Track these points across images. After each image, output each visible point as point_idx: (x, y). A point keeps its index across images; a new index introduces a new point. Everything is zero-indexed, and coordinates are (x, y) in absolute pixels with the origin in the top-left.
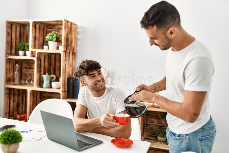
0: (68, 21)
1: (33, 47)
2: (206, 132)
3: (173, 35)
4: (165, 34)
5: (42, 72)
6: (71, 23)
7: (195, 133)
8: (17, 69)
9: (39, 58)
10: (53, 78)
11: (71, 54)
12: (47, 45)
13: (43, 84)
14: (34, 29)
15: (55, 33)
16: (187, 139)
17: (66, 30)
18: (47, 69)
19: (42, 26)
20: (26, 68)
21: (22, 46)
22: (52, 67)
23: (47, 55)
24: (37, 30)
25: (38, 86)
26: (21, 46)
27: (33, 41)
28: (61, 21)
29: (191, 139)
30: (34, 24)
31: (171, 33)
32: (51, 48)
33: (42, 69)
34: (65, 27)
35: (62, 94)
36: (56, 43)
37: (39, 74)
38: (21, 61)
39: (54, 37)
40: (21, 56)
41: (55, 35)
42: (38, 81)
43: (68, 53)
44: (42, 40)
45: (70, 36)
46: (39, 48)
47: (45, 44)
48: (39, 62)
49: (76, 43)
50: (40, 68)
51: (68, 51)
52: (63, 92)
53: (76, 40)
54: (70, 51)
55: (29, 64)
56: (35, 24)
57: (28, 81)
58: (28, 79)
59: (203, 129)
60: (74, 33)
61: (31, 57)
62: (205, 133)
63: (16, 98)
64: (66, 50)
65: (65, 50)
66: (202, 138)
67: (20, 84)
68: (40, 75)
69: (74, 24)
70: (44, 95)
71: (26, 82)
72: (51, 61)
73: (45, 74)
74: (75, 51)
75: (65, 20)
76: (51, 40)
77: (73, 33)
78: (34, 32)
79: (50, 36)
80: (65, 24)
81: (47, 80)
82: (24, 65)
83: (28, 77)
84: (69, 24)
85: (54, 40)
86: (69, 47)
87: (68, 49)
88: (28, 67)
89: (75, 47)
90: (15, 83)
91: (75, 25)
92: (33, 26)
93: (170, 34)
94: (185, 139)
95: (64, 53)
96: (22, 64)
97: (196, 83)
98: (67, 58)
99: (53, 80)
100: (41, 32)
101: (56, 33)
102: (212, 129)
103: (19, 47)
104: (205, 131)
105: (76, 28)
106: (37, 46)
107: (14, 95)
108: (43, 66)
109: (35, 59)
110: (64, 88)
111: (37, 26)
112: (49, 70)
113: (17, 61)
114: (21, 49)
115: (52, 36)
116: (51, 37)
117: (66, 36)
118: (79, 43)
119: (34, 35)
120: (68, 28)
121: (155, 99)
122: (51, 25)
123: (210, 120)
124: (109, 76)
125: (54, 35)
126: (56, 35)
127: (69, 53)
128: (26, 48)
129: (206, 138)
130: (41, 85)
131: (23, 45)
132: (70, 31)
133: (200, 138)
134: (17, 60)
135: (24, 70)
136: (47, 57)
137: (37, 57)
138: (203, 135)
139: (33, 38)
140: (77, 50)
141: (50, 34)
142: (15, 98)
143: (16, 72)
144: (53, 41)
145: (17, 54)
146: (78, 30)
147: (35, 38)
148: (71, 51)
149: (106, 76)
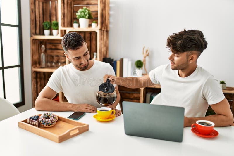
1: (63, 25)
8: (43, 51)
11: (105, 32)
12: (78, 22)
14: (62, 5)
15: (86, 9)
17: (101, 5)
20: (51, 49)
21: (48, 25)
26: (46, 25)
27: (62, 19)
32: (83, 25)
34: (101, 2)
36: (88, 20)
38: (45, 41)
39: (86, 13)
40: (47, 36)
41: (87, 11)
43: (103, 31)
44: (70, 17)
45: (104, 12)
47: (75, 21)
49: (109, 20)
51: (103, 29)
53: (109, 16)
55: (54, 44)
57: (55, 63)
58: (55, 61)
60: (107, 9)
61: (61, 36)
63: (43, 82)
64: (102, 27)
67: (47, 67)
71: (53, 64)
74: (108, 29)
76: (83, 17)
78: (63, 8)
82: (49, 46)
85: (87, 17)
86: (104, 25)
88: (53, 47)
89: (108, 24)
90: (42, 66)
92: (62, 1)
95: (100, 31)
96: (46, 45)
98: (102, 37)
100: (69, 9)
101: (88, 8)
105: (109, 3)
106: (66, 24)
107: (41, 79)
114: (47, 28)
115: (84, 12)
116: (82, 13)
117: (101, 11)
119: (63, 11)
120: (103, 3)
124: (148, 55)
132: (104, 6)
134: (41, 41)
135: (48, 52)
139: (62, 14)
141: (80, 10)
143: (42, 54)
144: (85, 18)
145: (41, 33)
146: (110, 5)
147: (64, 15)
149: (145, 55)
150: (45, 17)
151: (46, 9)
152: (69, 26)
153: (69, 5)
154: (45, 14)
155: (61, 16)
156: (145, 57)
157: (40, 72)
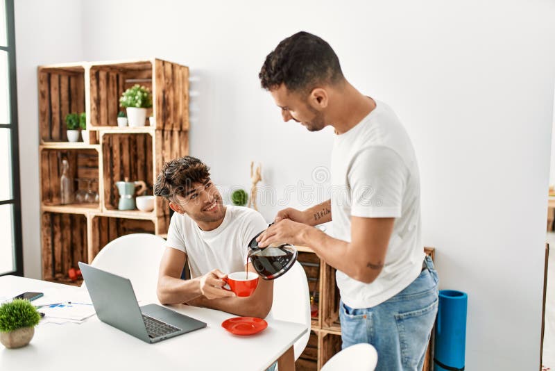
0: (164, 62)
1: (95, 122)
2: (411, 303)
3: (322, 103)
4: (305, 100)
5: (117, 176)
6: (173, 66)
7: (386, 305)
8: (64, 172)
9: (109, 144)
10: (141, 187)
11: (176, 134)
12: (125, 115)
13: (118, 201)
14: (94, 82)
15: (139, 89)
16: (369, 319)
17: (160, 81)
18: (127, 168)
19: (113, 75)
20: (87, 167)
21: (73, 121)
22: (139, 162)
23: (127, 137)
24: (102, 84)
25: (109, 206)
26: (70, 121)
27: (94, 109)
28: (149, 63)
29: (378, 318)
30: (94, 72)
31: (319, 99)
32: (133, 122)
33: (117, 169)
34: (159, 76)
35: (158, 223)
36: (143, 111)
37: (109, 180)
38: (74, 152)
39: (137, 98)
40: (72, 144)
41: (139, 93)
42: (109, 195)
43: (169, 133)
44: (114, 104)
45: (171, 95)
46: (108, 124)
47: (121, 113)
48: (109, 155)
49: (187, 108)
50: (112, 166)
51: (168, 128)
52: (159, 217)
53: (186, 101)
54: (173, 127)
55: (92, 158)
56: (96, 71)
57: (90, 195)
59: (402, 296)
60: (181, 87)
61: (91, 144)
62: (407, 305)
63: (67, 233)
64: (164, 125)
65: (161, 125)
66: (401, 315)
67: (74, 202)
68: (113, 183)
69: (181, 67)
70: (126, 225)
71: (87, 197)
72: (136, 149)
73: (122, 179)
74: (185, 127)
75: (158, 60)
76: (131, 105)
77: (179, 87)
78: (95, 88)
79: (128, 96)
80: (158, 69)
81: (126, 194)
82: (82, 161)
83: (89, 186)
84: (168, 68)
85: (137, 105)
86: (171, 120)
87: (169, 123)
88: (90, 164)
89: (186, 118)
90: (62, 202)
91: (183, 69)
92: (91, 75)
93: (316, 102)
94: (365, 317)
95: (159, 133)
96: (76, 159)
98: (167, 143)
99: (139, 192)
100: (111, 88)
101: (143, 88)
102: (425, 297)
103: (68, 123)
104: (408, 301)
105: (186, 74)
106: (103, 119)
107: (62, 226)
108: (117, 162)
109: (99, 148)
110: (161, 210)
111: (102, 75)
112: (133, 170)
113: (65, 154)
114: (72, 127)
115: (133, 96)
116: (130, 98)
117: (161, 94)
118: (194, 107)
119: (95, 95)
120: (165, 77)
121: (304, 236)
122: (132, 70)
123: (419, 277)
125: (136, 95)
126: (143, 92)
127: (172, 132)
128: (81, 124)
129: (410, 314)
130: (116, 205)
131: (76, 118)
132: (171, 81)
133: (397, 315)
134: (65, 151)
135: (81, 172)
136: (126, 142)
137: (103, 144)
138: (403, 310)
139: (93, 102)
140: (190, 123)
141: (128, 91)
142: (64, 232)
143: (63, 177)
144: (135, 106)
145: (64, 138)
146: (192, 79)
147: (98, 102)
148: (176, 127)
149: (254, 179)
150: (73, 105)
151: (76, 89)
152: (111, 122)
153: (113, 81)
154: (75, 98)
155: (91, 105)
156: (255, 184)
157: (61, 214)
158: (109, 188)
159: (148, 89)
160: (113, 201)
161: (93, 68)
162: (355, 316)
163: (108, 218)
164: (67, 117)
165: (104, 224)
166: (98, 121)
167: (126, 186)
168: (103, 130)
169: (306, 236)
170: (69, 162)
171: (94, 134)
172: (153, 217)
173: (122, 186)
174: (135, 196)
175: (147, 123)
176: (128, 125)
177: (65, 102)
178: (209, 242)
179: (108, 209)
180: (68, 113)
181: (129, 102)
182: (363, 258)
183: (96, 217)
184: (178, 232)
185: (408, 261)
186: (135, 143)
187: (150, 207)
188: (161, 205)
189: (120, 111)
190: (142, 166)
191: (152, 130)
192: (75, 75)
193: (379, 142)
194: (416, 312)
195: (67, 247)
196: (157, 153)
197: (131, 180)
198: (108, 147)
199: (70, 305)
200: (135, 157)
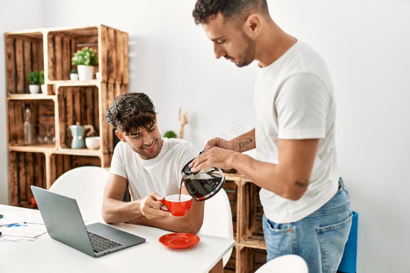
0: (108, 28)
1: (52, 77)
2: (330, 217)
5: (70, 121)
6: (115, 32)
7: (308, 220)
8: (27, 118)
9: (63, 95)
10: (89, 130)
11: (118, 87)
12: (76, 72)
13: (71, 142)
14: (51, 45)
15: (88, 50)
16: (293, 232)
17: (105, 43)
18: (78, 115)
19: (67, 40)
20: (46, 115)
21: (34, 77)
22: (89, 111)
23: (78, 90)
24: (58, 47)
25: (64, 145)
26: (32, 78)
27: (51, 67)
28: (96, 28)
29: (301, 231)
30: (51, 36)
32: (83, 77)
33: (70, 116)
34: (104, 39)
35: (104, 159)
36: (91, 68)
37: (64, 124)
38: (35, 103)
39: (86, 57)
40: (33, 94)
41: (88, 54)
42: (63, 137)
43: (112, 85)
44: (68, 64)
45: (114, 55)
46: (63, 79)
47: (73, 70)
48: (63, 104)
49: (127, 66)
50: (66, 113)
51: (111, 81)
52: (104, 154)
53: (126, 61)
54: (115, 80)
55: (50, 108)
56: (53, 36)
57: (48, 137)
58: (49, 135)
59: (323, 211)
60: (122, 49)
61: (48, 95)
62: (327, 220)
63: (30, 168)
64: (108, 79)
65: (106, 79)
66: (322, 228)
67: (36, 143)
68: (66, 127)
69: (122, 33)
70: (78, 161)
71: (46, 139)
72: (86, 100)
73: (74, 123)
74: (126, 81)
75: (103, 26)
76: (82, 63)
77: (120, 49)
78: (52, 50)
79: (79, 56)
80: (103, 33)
81: (78, 135)
82: (42, 110)
83: (47, 130)
84: (112, 33)
85: (86, 63)
86: (114, 75)
87: (112, 77)
88: (49, 113)
89: (126, 74)
90: (26, 143)
91: (124, 35)
92: (49, 39)
93: (250, 29)
94: (290, 231)
95: (104, 85)
96: (37, 109)
97: (294, 123)
98: (111, 94)
99: (88, 134)
100: (65, 51)
101: (91, 49)
102: (342, 212)
103: (30, 79)
104: (328, 215)
105: (126, 39)
106: (59, 75)
107: (26, 163)
108: (70, 110)
109: (55, 98)
110: (106, 147)
111: (58, 39)
112: (83, 117)
113: (28, 104)
114: (33, 83)
115: (83, 56)
116: (80, 57)
117: (106, 54)
118: (133, 66)
119: (52, 55)
120: (109, 40)
122: (82, 36)
123: (336, 194)
124: (186, 122)
125: (85, 55)
126: (91, 53)
127: (115, 85)
128: (41, 80)
129: (330, 228)
130: (69, 145)
131: (36, 75)
132: (113, 44)
133: (318, 228)
134: (28, 102)
135: (42, 119)
136: (78, 95)
137: (59, 96)
138: (323, 224)
139: (50, 61)
140: (129, 79)
141: (79, 52)
142: (28, 168)
143: (26, 123)
144: (84, 64)
145: (27, 91)
146: (130, 43)
147: (54, 61)
148: (118, 81)
149: (182, 122)
150: (35, 66)
151: (37, 53)
152: (65, 77)
153: (67, 45)
154: (35, 60)
155: (49, 64)
156: (183, 126)
157: (25, 153)
158: (63, 131)
159: (95, 51)
160: (67, 140)
161: (50, 33)
162: (280, 230)
163: (63, 156)
164: (29, 74)
165: (60, 160)
166: (54, 77)
167: (78, 129)
168: (58, 84)
169: (235, 161)
170: (32, 111)
171: (51, 87)
172: (99, 153)
173: (74, 129)
174: (85, 137)
175: (95, 77)
176: (78, 79)
177: (28, 63)
178: (148, 169)
179: (63, 148)
180: (30, 72)
181: (79, 61)
182: (292, 177)
183: (53, 154)
184: (121, 160)
185: (327, 180)
186: (85, 95)
187: (97, 146)
188: (106, 143)
189: (73, 69)
190: (90, 114)
191: (98, 83)
192: (36, 40)
193: (305, 70)
194: (335, 225)
195: (31, 180)
196: (102, 102)
197: (82, 124)
198: (63, 98)
199: (25, 224)
200: (84, 107)
